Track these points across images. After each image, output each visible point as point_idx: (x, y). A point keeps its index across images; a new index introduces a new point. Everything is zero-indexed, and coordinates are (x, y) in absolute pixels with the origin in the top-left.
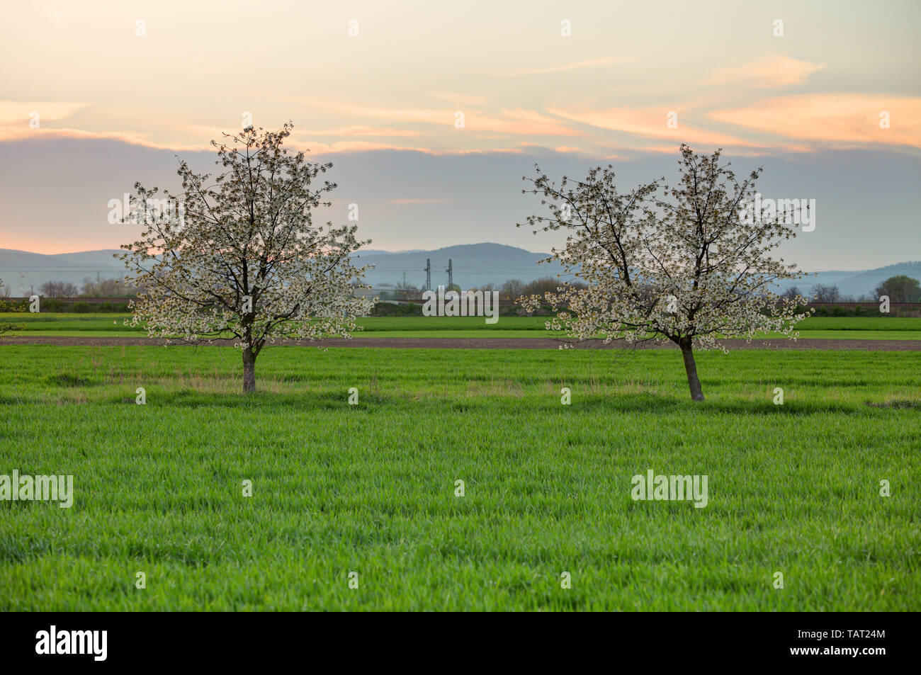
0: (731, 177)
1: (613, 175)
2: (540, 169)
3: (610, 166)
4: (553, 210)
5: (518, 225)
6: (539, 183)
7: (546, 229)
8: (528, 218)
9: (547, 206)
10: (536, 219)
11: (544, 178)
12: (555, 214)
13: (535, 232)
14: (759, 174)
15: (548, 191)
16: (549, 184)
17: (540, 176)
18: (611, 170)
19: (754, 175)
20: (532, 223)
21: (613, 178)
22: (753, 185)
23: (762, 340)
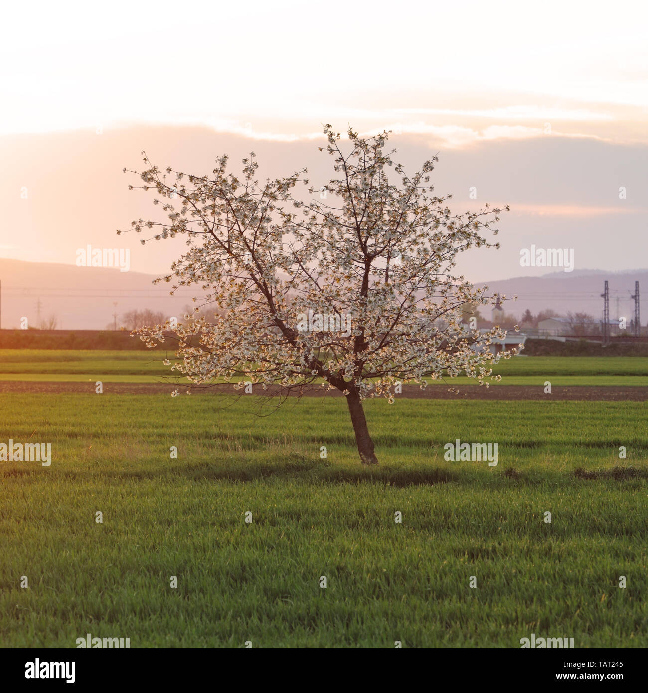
0: (399, 168)
1: (256, 165)
2: (148, 157)
3: (253, 154)
4: (169, 212)
5: (119, 232)
6: (146, 176)
7: (157, 237)
8: (134, 223)
9: (160, 206)
10: (143, 224)
11: (153, 170)
12: (171, 217)
13: (143, 242)
14: (435, 164)
15: (160, 187)
16: (159, 177)
17: (147, 167)
18: (255, 160)
19: (428, 166)
20: (138, 229)
21: (256, 171)
22: (427, 179)
23: (447, 385)
